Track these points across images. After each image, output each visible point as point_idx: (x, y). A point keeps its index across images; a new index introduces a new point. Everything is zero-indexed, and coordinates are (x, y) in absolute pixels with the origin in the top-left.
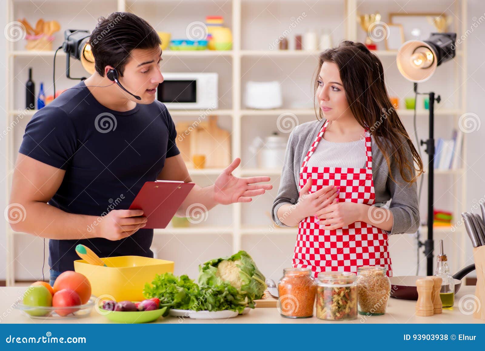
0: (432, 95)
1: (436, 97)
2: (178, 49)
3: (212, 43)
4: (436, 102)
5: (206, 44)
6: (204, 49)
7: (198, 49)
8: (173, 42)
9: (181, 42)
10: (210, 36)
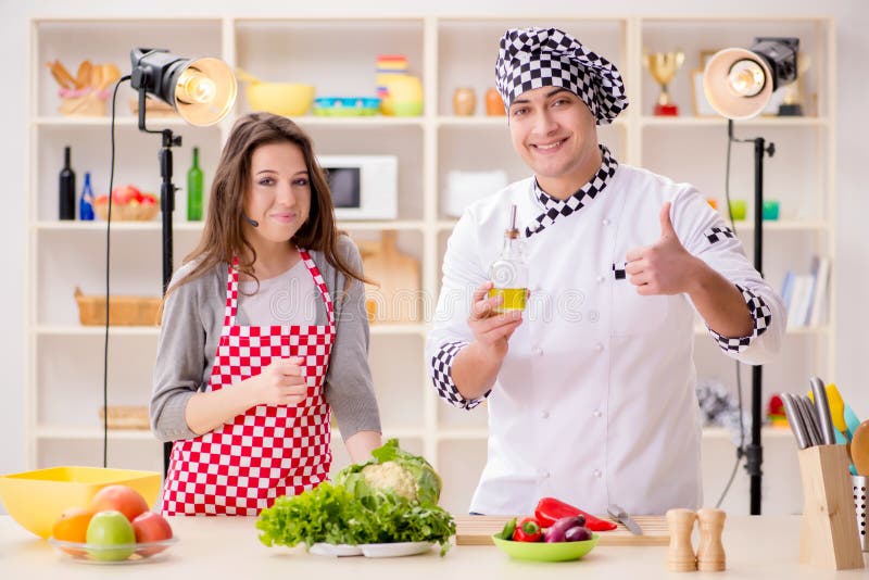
0: (760, 143)
1: (766, 145)
2: (328, 115)
3: (387, 102)
4: (766, 154)
5: (378, 104)
6: (373, 115)
7: (363, 115)
8: (319, 101)
9: (333, 101)
10: (383, 91)
